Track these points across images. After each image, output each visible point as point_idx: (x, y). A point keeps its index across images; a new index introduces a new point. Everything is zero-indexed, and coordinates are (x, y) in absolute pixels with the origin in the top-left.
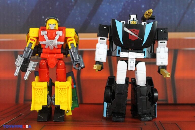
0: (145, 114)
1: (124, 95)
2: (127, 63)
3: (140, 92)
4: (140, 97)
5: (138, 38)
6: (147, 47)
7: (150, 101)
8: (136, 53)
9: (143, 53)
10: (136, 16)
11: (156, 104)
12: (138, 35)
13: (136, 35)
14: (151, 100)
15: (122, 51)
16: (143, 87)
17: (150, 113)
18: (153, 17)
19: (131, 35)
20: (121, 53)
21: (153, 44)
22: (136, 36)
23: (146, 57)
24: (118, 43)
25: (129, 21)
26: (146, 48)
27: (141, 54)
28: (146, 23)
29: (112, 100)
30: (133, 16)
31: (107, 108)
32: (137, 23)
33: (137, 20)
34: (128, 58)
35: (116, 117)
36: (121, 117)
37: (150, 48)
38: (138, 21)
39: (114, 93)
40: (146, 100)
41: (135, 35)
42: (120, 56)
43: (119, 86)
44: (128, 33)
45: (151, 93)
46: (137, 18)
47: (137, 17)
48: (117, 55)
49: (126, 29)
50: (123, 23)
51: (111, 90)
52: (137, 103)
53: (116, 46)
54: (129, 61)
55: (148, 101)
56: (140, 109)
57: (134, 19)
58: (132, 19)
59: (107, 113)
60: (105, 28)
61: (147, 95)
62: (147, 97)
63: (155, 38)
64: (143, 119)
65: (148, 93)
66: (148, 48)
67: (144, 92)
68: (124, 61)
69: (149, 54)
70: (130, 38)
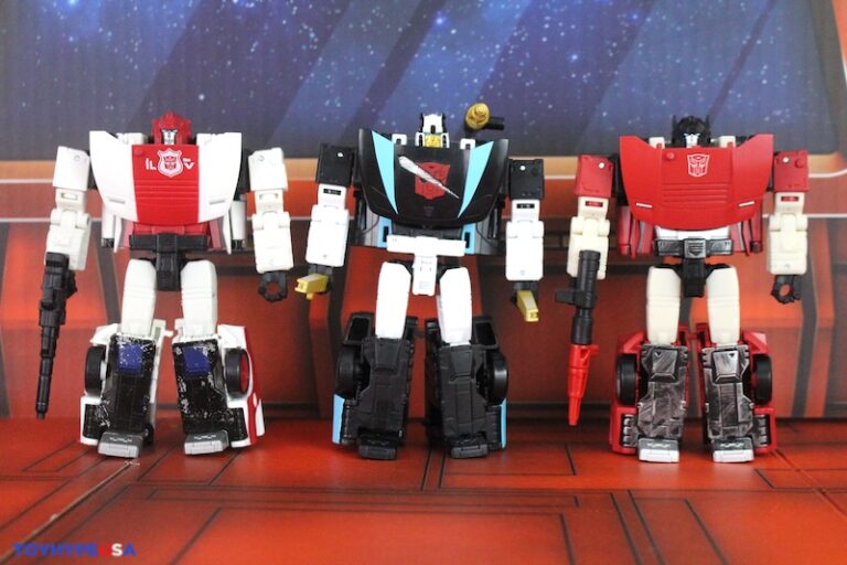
0: (465, 436)
1: (399, 375)
2: (411, 271)
3: (451, 366)
4: (450, 382)
5: (446, 193)
6: (475, 220)
7: (483, 395)
8: (440, 238)
9: (463, 237)
10: (440, 118)
11: (503, 406)
12: (444, 181)
13: (440, 181)
14: (486, 393)
15: (394, 233)
16: (461, 348)
17: (484, 434)
18: (499, 123)
19: (423, 180)
20: (390, 238)
21: (496, 211)
22: (440, 185)
23: (471, 251)
24: (382, 208)
25: (418, 134)
26: (474, 225)
27: (455, 242)
28: (472, 142)
29: (361, 390)
30: (433, 120)
31: (344, 416)
32: (445, 142)
33: (445, 131)
34: (412, 255)
35: (370, 444)
36: (387, 446)
37: (487, 221)
38: (447, 135)
39: (366, 367)
40: (471, 390)
41: (434, 181)
42: (390, 249)
43: (381, 345)
44: (412, 176)
45: (485, 367)
46: (443, 125)
47: (446, 121)
48: (380, 244)
49: (406, 163)
50: (399, 141)
51: (357, 356)
52: (440, 400)
53: (376, 216)
54: (415, 266)
55: (477, 396)
56: (448, 420)
57: (433, 129)
58: (427, 128)
59: (342, 433)
60: (340, 155)
61: (472, 376)
62: (474, 381)
63: (501, 191)
64: (457, 450)
65: (476, 369)
66: (479, 224)
67: (464, 365)
68: (402, 262)
69: (484, 242)
70: (418, 191)
